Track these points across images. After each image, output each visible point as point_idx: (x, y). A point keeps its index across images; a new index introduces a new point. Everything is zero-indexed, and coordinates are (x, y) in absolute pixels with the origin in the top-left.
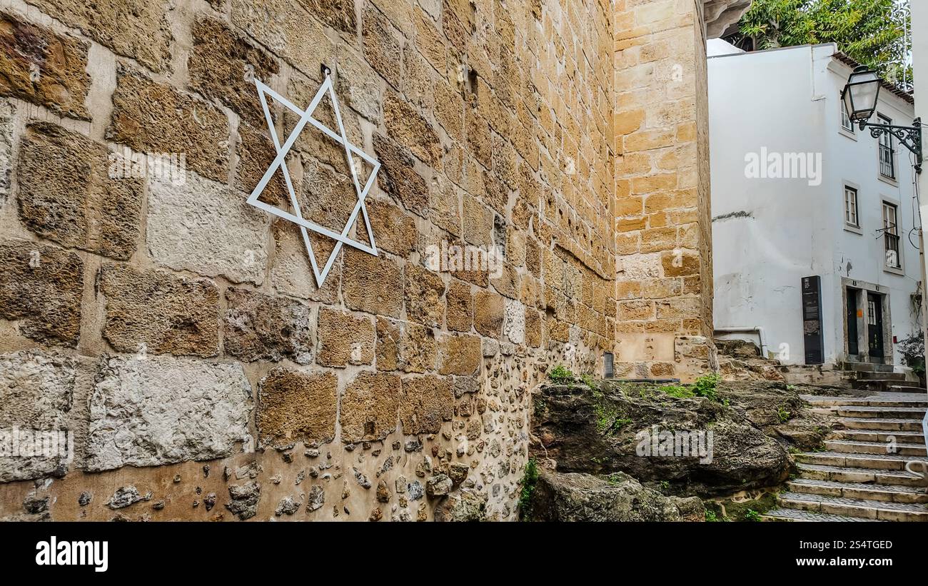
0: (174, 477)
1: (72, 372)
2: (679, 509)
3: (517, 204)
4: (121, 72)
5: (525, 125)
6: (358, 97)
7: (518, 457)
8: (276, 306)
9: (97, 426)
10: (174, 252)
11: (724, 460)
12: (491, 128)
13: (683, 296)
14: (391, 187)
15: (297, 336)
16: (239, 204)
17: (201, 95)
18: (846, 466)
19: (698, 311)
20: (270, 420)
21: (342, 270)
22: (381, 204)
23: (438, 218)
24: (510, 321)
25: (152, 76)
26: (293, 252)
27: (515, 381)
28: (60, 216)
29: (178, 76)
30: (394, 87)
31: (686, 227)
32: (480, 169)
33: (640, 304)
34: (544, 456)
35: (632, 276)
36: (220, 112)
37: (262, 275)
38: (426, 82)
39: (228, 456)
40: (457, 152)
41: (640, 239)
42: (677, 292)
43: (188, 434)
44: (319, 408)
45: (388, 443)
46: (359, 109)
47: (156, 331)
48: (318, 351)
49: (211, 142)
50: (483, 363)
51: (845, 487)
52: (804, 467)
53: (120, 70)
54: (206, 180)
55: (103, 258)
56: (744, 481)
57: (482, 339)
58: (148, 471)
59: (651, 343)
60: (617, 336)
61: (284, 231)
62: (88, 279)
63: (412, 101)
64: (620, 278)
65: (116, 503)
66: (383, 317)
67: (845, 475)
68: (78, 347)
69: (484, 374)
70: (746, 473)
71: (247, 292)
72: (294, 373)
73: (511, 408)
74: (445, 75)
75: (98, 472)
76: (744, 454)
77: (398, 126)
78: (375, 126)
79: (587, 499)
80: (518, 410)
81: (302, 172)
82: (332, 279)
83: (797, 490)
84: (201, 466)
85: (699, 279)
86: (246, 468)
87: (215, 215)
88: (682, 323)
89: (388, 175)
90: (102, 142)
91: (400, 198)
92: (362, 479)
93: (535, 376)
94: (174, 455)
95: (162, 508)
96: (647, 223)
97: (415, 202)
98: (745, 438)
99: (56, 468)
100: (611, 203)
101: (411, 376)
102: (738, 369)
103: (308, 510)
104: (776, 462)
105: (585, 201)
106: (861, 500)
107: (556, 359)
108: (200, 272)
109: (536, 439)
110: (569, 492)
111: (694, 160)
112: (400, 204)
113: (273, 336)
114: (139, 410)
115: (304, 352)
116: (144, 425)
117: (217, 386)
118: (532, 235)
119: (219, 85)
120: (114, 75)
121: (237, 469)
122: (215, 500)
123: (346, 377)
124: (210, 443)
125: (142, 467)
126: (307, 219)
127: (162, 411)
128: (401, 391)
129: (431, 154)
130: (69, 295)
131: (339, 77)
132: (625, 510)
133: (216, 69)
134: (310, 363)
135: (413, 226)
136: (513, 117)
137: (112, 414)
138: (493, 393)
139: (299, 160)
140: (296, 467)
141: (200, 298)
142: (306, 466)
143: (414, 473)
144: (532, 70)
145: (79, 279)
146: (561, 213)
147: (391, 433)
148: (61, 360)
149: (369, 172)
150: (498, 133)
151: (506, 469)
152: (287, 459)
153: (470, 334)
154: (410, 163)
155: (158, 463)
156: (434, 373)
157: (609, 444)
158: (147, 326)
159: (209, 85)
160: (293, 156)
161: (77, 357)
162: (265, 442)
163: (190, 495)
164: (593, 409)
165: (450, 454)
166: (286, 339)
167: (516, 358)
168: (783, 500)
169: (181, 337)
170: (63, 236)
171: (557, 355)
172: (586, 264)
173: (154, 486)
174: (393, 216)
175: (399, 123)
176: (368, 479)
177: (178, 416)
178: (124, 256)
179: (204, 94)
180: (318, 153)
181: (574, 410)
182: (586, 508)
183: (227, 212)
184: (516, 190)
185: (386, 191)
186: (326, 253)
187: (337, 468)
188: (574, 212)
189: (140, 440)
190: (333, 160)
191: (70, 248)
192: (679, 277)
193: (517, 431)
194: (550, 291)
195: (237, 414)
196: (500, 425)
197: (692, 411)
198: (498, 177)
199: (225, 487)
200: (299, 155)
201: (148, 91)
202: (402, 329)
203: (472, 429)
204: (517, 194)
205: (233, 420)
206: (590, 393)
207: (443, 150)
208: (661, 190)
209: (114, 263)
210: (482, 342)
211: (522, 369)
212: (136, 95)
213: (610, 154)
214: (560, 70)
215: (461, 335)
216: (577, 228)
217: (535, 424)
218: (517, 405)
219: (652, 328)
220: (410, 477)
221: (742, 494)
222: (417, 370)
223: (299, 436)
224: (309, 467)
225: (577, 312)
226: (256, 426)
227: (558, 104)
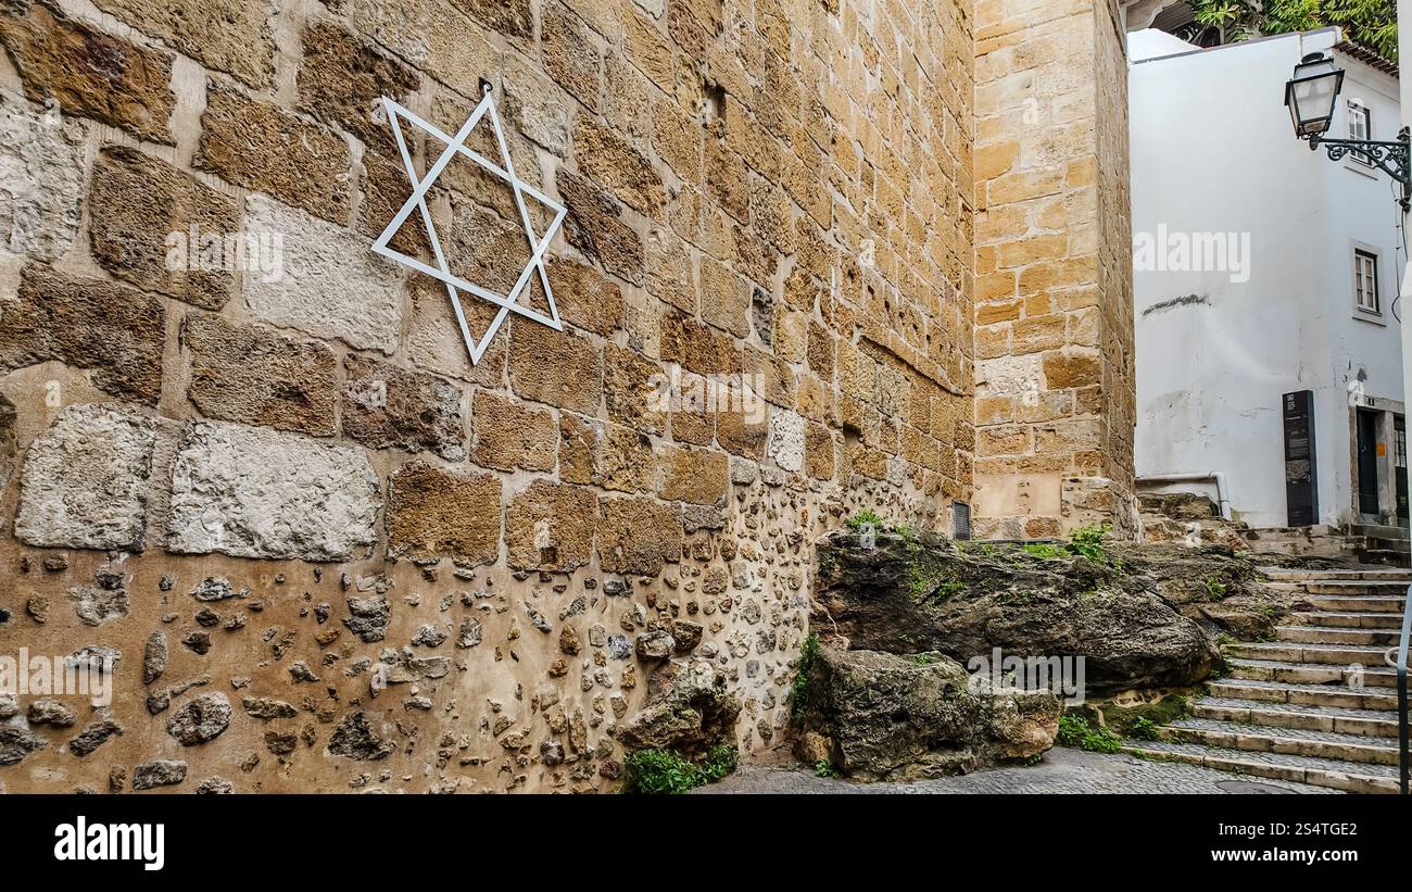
0: (277, 576)
1: (152, 434)
2: (1017, 703)
3: (793, 275)
4: (212, 89)
5: (807, 162)
6: (533, 121)
7: (791, 629)
8: (413, 383)
9: (181, 501)
10: (277, 305)
11: (1101, 643)
12: (747, 166)
13: (1075, 417)
14: (584, 241)
15: (442, 423)
16: (363, 251)
17: (314, 116)
18: (1303, 662)
19: (1097, 439)
20: (405, 524)
21: (509, 345)
22: (569, 263)
23: (658, 287)
24: (779, 438)
25: (250, 93)
26: (438, 317)
27: (787, 522)
28: (138, 254)
29: (284, 94)
30: (591, 108)
31: (1080, 313)
32: (729, 223)
33: (1010, 431)
34: (832, 632)
35: (999, 390)
36: (339, 137)
37: (395, 342)
38: (640, 102)
39: (348, 561)
40: (691, 197)
41: (1010, 336)
42: (1066, 412)
43: (293, 525)
44: (475, 518)
45: (578, 578)
46: (535, 137)
47: (253, 398)
48: (474, 446)
49: (326, 174)
50: (732, 491)
51: (1292, 689)
52: (1238, 663)
53: (210, 87)
54: (319, 221)
55: (189, 307)
56: (1133, 674)
57: (731, 458)
58: (243, 563)
59: (1026, 490)
60: (976, 478)
61: (424, 289)
62: (171, 329)
63: (617, 127)
64: (981, 393)
65: (203, 594)
66: (570, 412)
67: (1297, 672)
68: (158, 406)
69: (733, 507)
70: (1134, 662)
71: (373, 362)
72: (439, 470)
73: (778, 559)
74: (671, 92)
75: (180, 554)
76: (1134, 636)
77: (594, 160)
78: (561, 160)
79: (873, 680)
80: (792, 564)
81: (451, 216)
82: (494, 356)
83: (1221, 694)
84: (312, 567)
85: (1099, 392)
86: (371, 579)
87: (330, 264)
88: (1073, 459)
89: (579, 224)
90: (189, 171)
91: (598, 256)
92: (539, 618)
93: (823, 521)
94: (276, 548)
95: (261, 610)
96: (1022, 311)
97: (620, 263)
98: (1139, 614)
99: (132, 542)
100: (966, 281)
101: (614, 495)
102: (1174, 533)
103: (457, 646)
104: (1184, 649)
105: (916, 275)
106: (1315, 706)
107: (863, 502)
108: (310, 332)
109: (820, 607)
110: (849, 670)
111: (1093, 213)
112: (599, 264)
113: (409, 420)
114: (231, 489)
115: (453, 444)
116: (238, 508)
117: (332, 473)
118: (820, 320)
119: (337, 104)
120: (204, 92)
121: (359, 578)
122: (329, 611)
123: (516, 485)
124: (323, 541)
125: (236, 557)
126: (458, 276)
127: (261, 494)
128: (597, 513)
129: (648, 200)
130: (148, 346)
131: (506, 95)
132: (931, 697)
133: (334, 85)
134: (461, 459)
135: (618, 294)
136: (787, 152)
137: (199, 488)
138: (749, 535)
139: (447, 201)
140: (442, 589)
141: (310, 363)
142: (457, 591)
143: (618, 623)
144: (822, 87)
145: (160, 327)
146: (871, 290)
147: (581, 565)
148: (138, 419)
149: (549, 220)
150: (760, 174)
151: (769, 643)
152: (428, 577)
153: (709, 448)
154: (615, 211)
155: (255, 555)
156: (651, 495)
157: (928, 616)
158: (242, 391)
159: (324, 104)
160: (438, 195)
161: (157, 418)
162: (398, 550)
163: (297, 601)
164: (906, 566)
165: (675, 608)
166: (427, 426)
167: (789, 490)
168: (1196, 707)
169: (282, 407)
170: (141, 277)
171: (866, 497)
172: (917, 368)
173: (249, 581)
174: (586, 279)
175: (598, 156)
176: (546, 619)
177: (281, 502)
178: (214, 305)
179: (318, 116)
180: (474, 192)
181: (876, 568)
182: (871, 691)
183: (346, 261)
184: (790, 254)
185: (576, 247)
186: (485, 322)
187: (502, 599)
188: (896, 292)
189: (233, 525)
190: (496, 203)
191: (150, 291)
192: (1069, 389)
193: (790, 593)
194: (849, 403)
195: (359, 510)
196: (759, 580)
197: (1058, 573)
198: (760, 235)
199: (343, 599)
200: (447, 194)
201: (245, 112)
202: (600, 431)
203: (711, 578)
204: (792, 261)
205: (355, 518)
206: (901, 544)
207: (668, 194)
208: (1043, 261)
209: (202, 313)
210: (730, 462)
211: (800, 509)
212: (230, 116)
213: (965, 209)
214: (871, 85)
215: (694, 448)
216: (901, 315)
217: (820, 586)
218: (789, 555)
219: (1028, 466)
220: (612, 627)
221: (1131, 695)
222: (623, 488)
223: (445, 550)
224: (460, 591)
225: (900, 437)
226: (386, 529)
227: (868, 133)
